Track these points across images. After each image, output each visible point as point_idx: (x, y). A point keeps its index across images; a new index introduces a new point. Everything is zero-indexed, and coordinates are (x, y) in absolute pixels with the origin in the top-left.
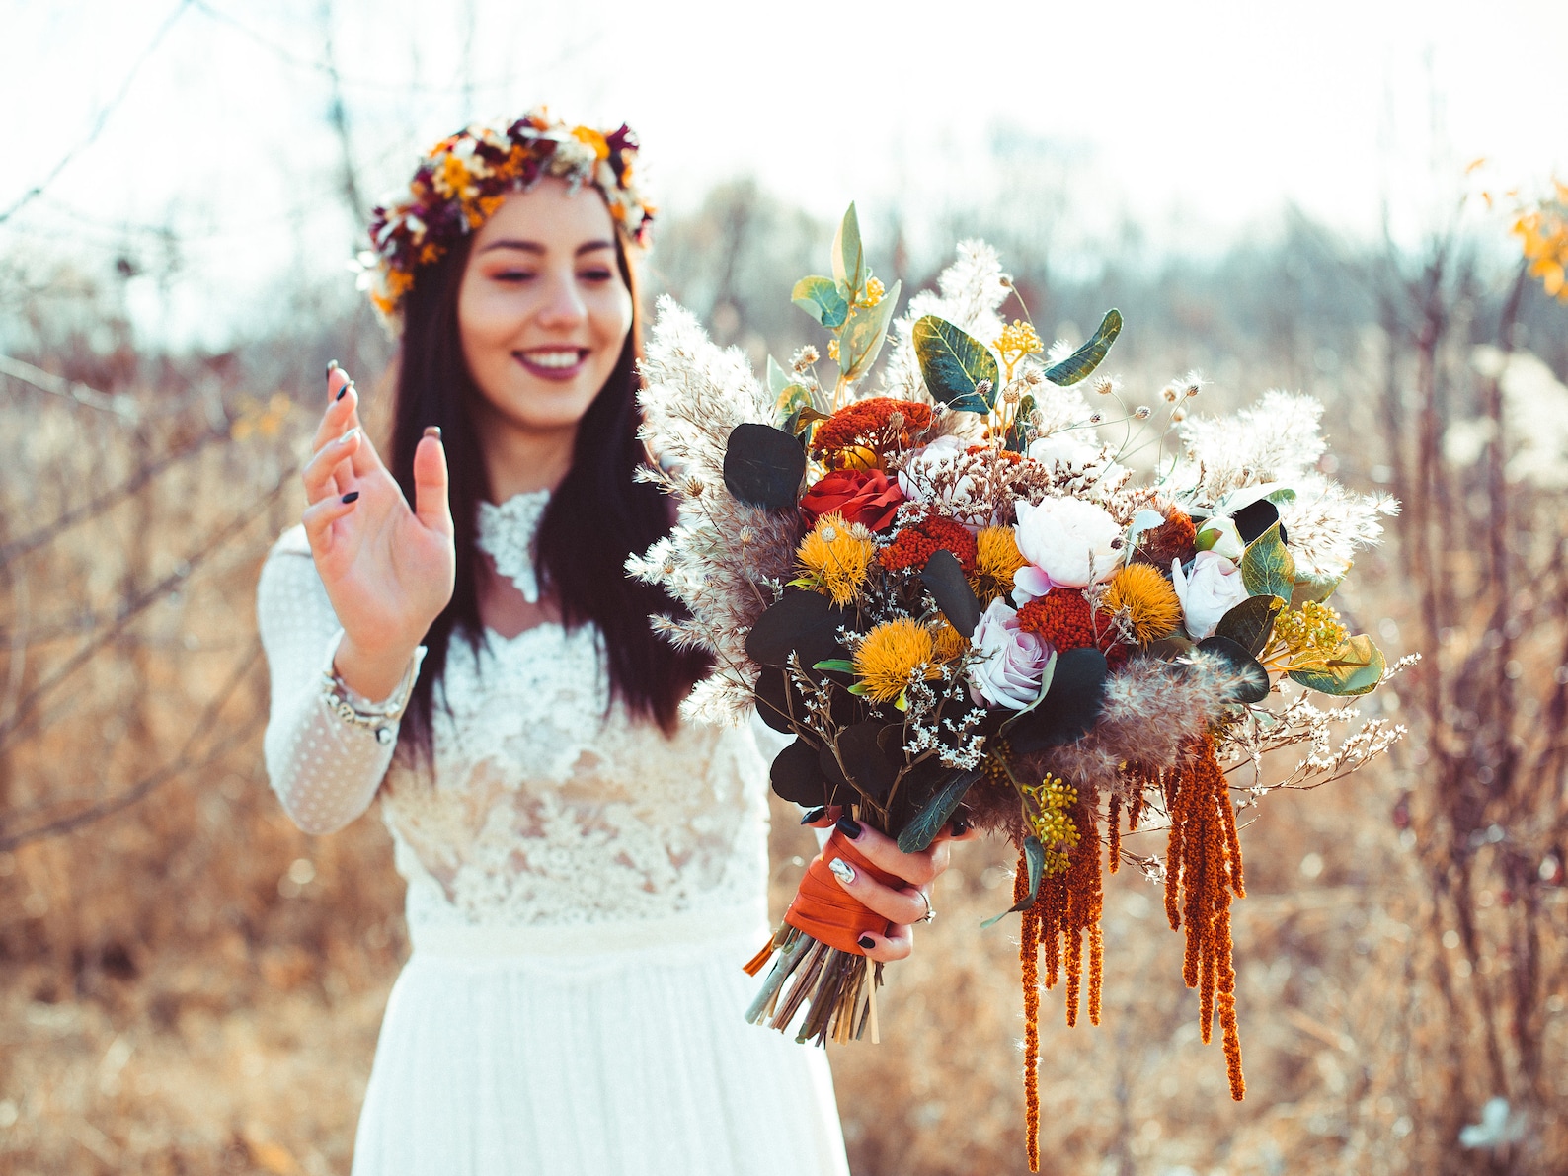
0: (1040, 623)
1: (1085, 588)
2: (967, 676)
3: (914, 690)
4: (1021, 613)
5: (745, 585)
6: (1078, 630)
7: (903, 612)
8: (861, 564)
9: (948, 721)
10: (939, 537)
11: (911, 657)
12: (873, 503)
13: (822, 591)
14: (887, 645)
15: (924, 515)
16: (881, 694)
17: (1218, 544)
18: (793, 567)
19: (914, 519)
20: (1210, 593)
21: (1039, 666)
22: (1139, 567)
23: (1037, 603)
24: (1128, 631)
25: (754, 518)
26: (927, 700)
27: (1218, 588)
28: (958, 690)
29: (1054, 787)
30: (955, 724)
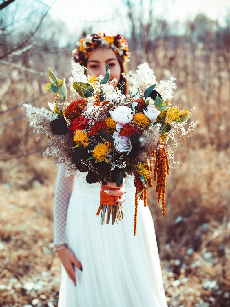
0: (124, 133)
1: (129, 123)
2: (116, 150)
3: (107, 157)
4: (120, 133)
5: (66, 150)
6: (132, 131)
7: (98, 142)
8: (86, 137)
9: (116, 160)
10: (98, 125)
11: (104, 151)
12: (83, 124)
13: (81, 145)
14: (99, 151)
15: (94, 123)
16: (101, 160)
17: (150, 103)
18: (74, 143)
19: (92, 124)
20: (152, 113)
21: (127, 141)
22: (137, 114)
23: (122, 130)
24: (141, 127)
25: (62, 137)
26: (110, 157)
27: (154, 111)
28: (115, 153)
29: (141, 164)
30: (118, 160)
